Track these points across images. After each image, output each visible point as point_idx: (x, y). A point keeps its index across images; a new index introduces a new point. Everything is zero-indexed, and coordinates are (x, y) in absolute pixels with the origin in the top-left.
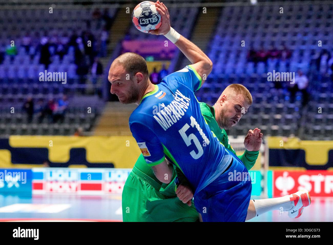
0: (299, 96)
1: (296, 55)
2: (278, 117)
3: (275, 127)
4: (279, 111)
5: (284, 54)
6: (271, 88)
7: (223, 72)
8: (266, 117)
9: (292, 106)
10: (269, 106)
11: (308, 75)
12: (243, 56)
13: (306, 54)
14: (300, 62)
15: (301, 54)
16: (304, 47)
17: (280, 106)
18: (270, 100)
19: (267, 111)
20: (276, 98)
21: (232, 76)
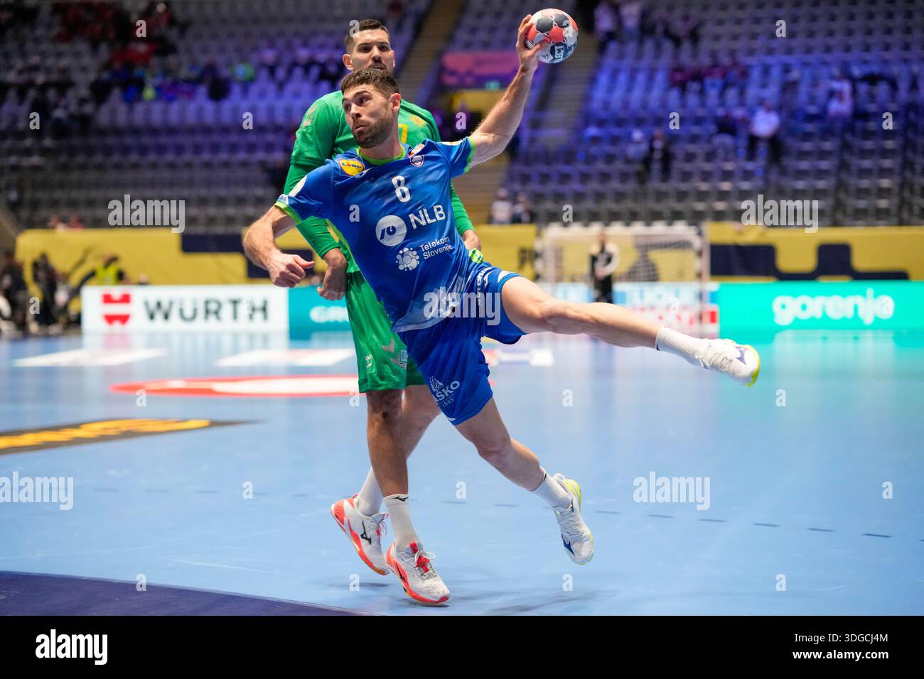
0: (762, 148)
1: (756, 74)
2: (726, 186)
3: (721, 206)
4: (727, 176)
5: (734, 73)
6: (711, 135)
7: (626, 105)
8: (704, 186)
9: (750, 166)
10: (708, 167)
11: (779, 109)
12: (660, 77)
13: (776, 72)
14: (764, 86)
15: (766, 71)
16: (770, 60)
17: (729, 166)
18: (710, 156)
19: (706, 176)
20: (721, 153)
21: (642, 114)
